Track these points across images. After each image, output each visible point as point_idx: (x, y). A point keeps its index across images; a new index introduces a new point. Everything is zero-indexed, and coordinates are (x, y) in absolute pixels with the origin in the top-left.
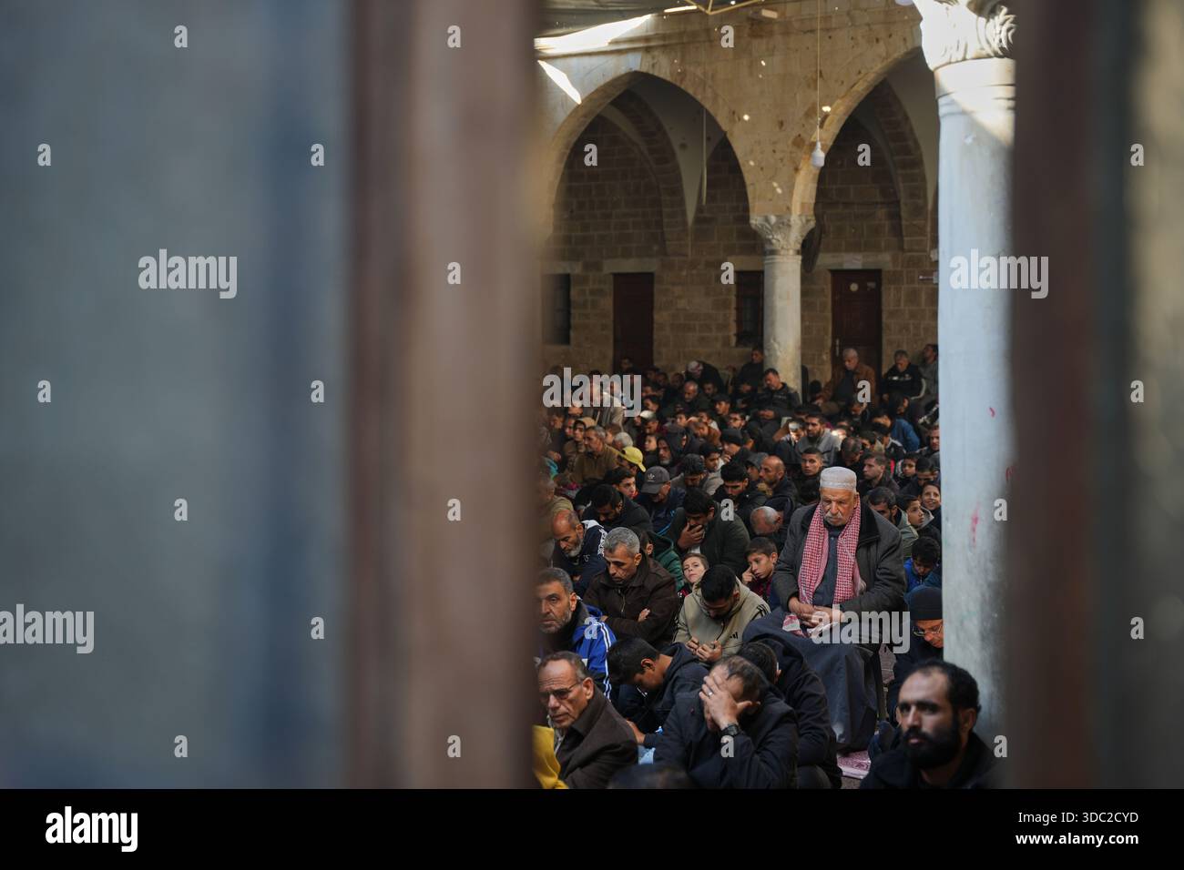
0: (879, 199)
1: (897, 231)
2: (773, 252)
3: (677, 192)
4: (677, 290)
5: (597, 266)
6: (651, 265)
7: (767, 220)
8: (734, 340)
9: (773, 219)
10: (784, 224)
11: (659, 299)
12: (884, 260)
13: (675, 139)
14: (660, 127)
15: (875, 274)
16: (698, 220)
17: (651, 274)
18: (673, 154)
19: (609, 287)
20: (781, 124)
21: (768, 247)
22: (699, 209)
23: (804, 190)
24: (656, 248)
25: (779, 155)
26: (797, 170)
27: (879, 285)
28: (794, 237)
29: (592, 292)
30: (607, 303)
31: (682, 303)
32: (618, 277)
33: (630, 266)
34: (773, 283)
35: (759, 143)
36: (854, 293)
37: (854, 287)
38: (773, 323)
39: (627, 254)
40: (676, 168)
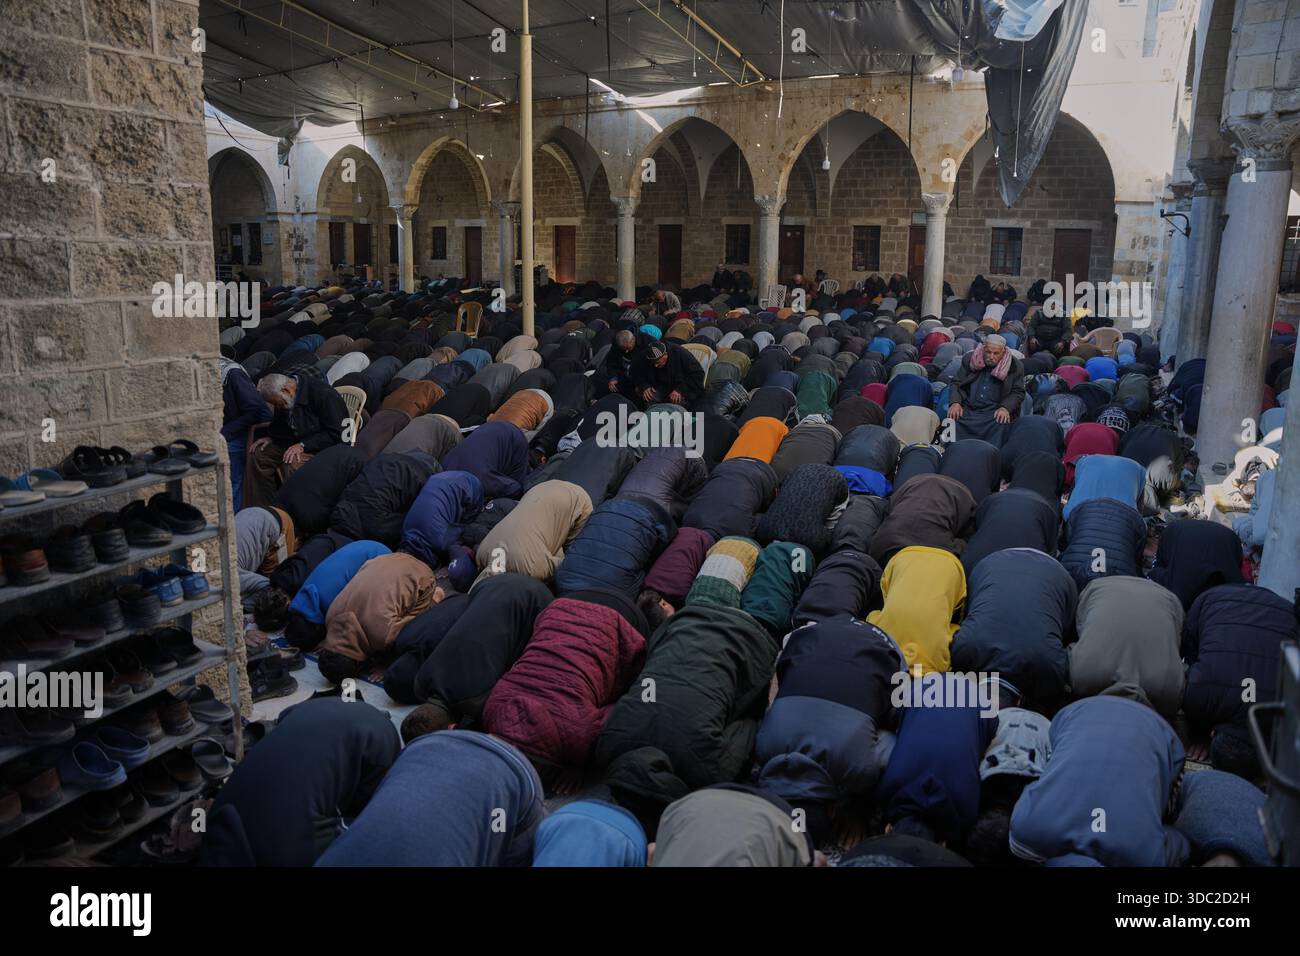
0: (804, 189)
1: (814, 206)
2: (766, 215)
3: (695, 180)
4: (695, 234)
5: (650, 221)
6: (681, 221)
7: (764, 198)
8: (724, 261)
9: (767, 197)
10: (773, 200)
11: (684, 238)
12: (806, 221)
13: (696, 154)
14: (689, 147)
15: (801, 228)
16: (706, 197)
17: (680, 226)
18: (694, 162)
19: (657, 232)
20: (773, 147)
21: (763, 212)
22: (707, 192)
23: (782, 183)
24: (683, 211)
25: (770, 164)
26: (780, 172)
27: (803, 233)
28: (778, 207)
29: (648, 235)
30: (656, 240)
31: (697, 241)
32: (661, 227)
33: (669, 221)
34: (765, 232)
35: (760, 157)
36: (789, 238)
37: (789, 234)
38: (765, 253)
39: (667, 215)
40: (696, 170)
